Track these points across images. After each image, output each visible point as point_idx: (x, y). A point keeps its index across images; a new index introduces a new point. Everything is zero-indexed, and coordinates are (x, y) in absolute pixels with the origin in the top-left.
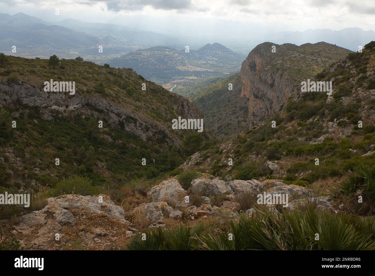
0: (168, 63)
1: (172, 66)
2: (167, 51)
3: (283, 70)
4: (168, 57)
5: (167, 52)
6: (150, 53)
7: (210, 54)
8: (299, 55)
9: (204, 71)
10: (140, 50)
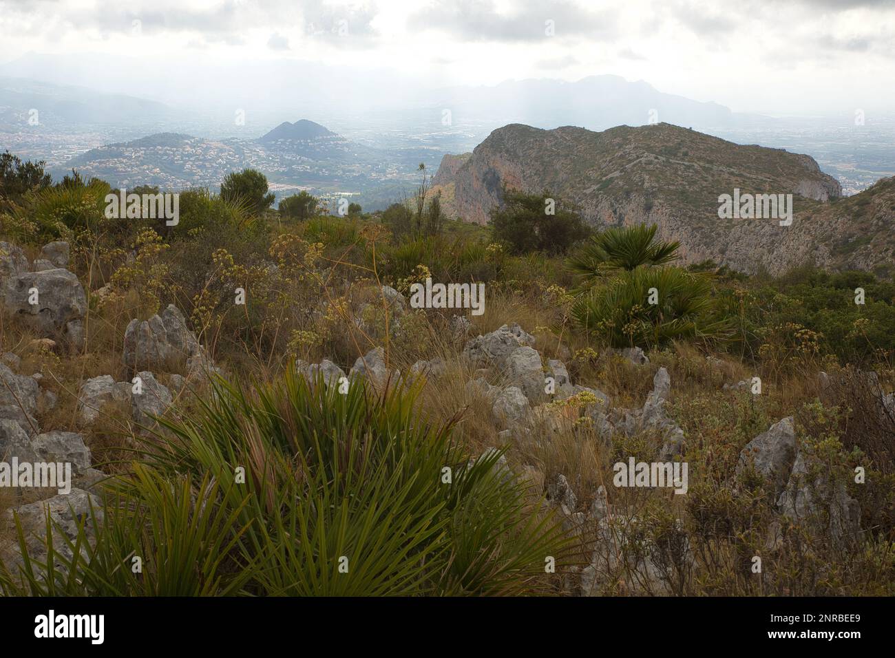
0: (194, 174)
1: (207, 181)
2: (187, 144)
3: (647, 195)
4: (191, 159)
5: (188, 148)
6: (143, 152)
7: (293, 147)
8: (656, 158)
9: (287, 190)
10: (117, 145)
